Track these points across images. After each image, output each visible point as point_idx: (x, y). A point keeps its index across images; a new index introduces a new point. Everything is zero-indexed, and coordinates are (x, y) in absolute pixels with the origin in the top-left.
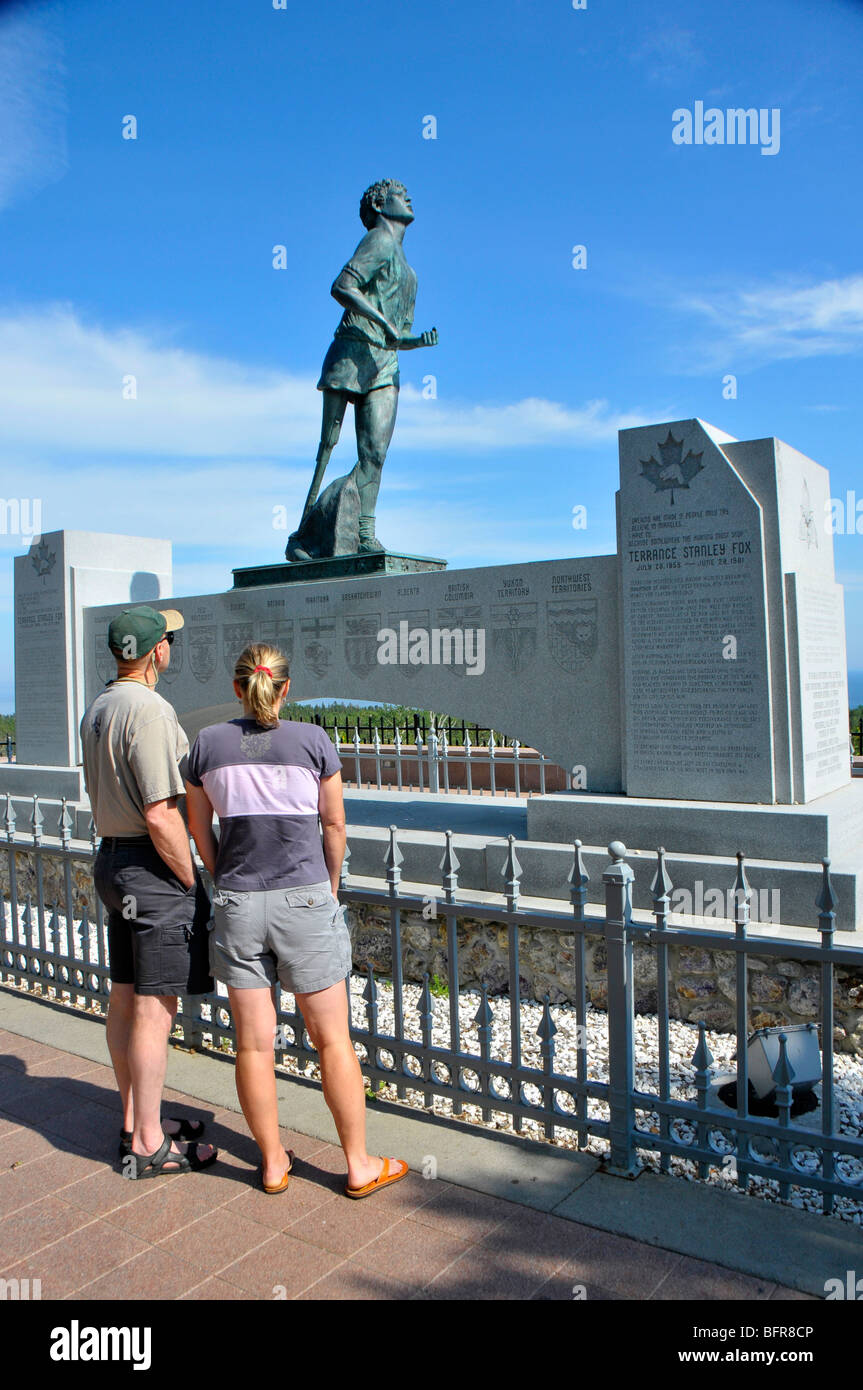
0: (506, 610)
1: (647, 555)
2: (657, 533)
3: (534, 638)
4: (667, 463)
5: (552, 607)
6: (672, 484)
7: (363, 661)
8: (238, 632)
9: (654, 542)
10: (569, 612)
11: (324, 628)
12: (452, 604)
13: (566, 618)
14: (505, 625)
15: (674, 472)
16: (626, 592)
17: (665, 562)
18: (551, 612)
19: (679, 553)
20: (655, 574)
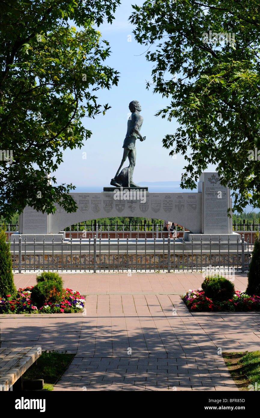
0: (178, 201)
1: (209, 194)
2: (211, 190)
3: (184, 206)
4: (213, 179)
5: (188, 201)
6: (214, 183)
7: (144, 209)
8: (108, 202)
9: (210, 192)
10: (191, 202)
11: (134, 202)
12: (166, 199)
13: (190, 203)
14: (178, 204)
15: (214, 180)
16: (205, 200)
17: (212, 195)
18: (187, 202)
19: (214, 194)
20: (210, 197)
